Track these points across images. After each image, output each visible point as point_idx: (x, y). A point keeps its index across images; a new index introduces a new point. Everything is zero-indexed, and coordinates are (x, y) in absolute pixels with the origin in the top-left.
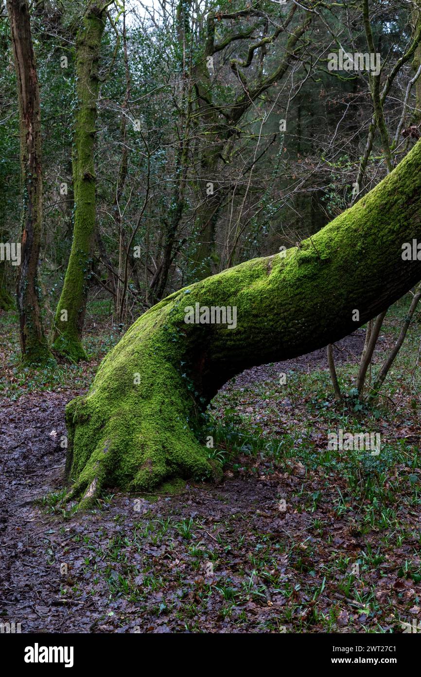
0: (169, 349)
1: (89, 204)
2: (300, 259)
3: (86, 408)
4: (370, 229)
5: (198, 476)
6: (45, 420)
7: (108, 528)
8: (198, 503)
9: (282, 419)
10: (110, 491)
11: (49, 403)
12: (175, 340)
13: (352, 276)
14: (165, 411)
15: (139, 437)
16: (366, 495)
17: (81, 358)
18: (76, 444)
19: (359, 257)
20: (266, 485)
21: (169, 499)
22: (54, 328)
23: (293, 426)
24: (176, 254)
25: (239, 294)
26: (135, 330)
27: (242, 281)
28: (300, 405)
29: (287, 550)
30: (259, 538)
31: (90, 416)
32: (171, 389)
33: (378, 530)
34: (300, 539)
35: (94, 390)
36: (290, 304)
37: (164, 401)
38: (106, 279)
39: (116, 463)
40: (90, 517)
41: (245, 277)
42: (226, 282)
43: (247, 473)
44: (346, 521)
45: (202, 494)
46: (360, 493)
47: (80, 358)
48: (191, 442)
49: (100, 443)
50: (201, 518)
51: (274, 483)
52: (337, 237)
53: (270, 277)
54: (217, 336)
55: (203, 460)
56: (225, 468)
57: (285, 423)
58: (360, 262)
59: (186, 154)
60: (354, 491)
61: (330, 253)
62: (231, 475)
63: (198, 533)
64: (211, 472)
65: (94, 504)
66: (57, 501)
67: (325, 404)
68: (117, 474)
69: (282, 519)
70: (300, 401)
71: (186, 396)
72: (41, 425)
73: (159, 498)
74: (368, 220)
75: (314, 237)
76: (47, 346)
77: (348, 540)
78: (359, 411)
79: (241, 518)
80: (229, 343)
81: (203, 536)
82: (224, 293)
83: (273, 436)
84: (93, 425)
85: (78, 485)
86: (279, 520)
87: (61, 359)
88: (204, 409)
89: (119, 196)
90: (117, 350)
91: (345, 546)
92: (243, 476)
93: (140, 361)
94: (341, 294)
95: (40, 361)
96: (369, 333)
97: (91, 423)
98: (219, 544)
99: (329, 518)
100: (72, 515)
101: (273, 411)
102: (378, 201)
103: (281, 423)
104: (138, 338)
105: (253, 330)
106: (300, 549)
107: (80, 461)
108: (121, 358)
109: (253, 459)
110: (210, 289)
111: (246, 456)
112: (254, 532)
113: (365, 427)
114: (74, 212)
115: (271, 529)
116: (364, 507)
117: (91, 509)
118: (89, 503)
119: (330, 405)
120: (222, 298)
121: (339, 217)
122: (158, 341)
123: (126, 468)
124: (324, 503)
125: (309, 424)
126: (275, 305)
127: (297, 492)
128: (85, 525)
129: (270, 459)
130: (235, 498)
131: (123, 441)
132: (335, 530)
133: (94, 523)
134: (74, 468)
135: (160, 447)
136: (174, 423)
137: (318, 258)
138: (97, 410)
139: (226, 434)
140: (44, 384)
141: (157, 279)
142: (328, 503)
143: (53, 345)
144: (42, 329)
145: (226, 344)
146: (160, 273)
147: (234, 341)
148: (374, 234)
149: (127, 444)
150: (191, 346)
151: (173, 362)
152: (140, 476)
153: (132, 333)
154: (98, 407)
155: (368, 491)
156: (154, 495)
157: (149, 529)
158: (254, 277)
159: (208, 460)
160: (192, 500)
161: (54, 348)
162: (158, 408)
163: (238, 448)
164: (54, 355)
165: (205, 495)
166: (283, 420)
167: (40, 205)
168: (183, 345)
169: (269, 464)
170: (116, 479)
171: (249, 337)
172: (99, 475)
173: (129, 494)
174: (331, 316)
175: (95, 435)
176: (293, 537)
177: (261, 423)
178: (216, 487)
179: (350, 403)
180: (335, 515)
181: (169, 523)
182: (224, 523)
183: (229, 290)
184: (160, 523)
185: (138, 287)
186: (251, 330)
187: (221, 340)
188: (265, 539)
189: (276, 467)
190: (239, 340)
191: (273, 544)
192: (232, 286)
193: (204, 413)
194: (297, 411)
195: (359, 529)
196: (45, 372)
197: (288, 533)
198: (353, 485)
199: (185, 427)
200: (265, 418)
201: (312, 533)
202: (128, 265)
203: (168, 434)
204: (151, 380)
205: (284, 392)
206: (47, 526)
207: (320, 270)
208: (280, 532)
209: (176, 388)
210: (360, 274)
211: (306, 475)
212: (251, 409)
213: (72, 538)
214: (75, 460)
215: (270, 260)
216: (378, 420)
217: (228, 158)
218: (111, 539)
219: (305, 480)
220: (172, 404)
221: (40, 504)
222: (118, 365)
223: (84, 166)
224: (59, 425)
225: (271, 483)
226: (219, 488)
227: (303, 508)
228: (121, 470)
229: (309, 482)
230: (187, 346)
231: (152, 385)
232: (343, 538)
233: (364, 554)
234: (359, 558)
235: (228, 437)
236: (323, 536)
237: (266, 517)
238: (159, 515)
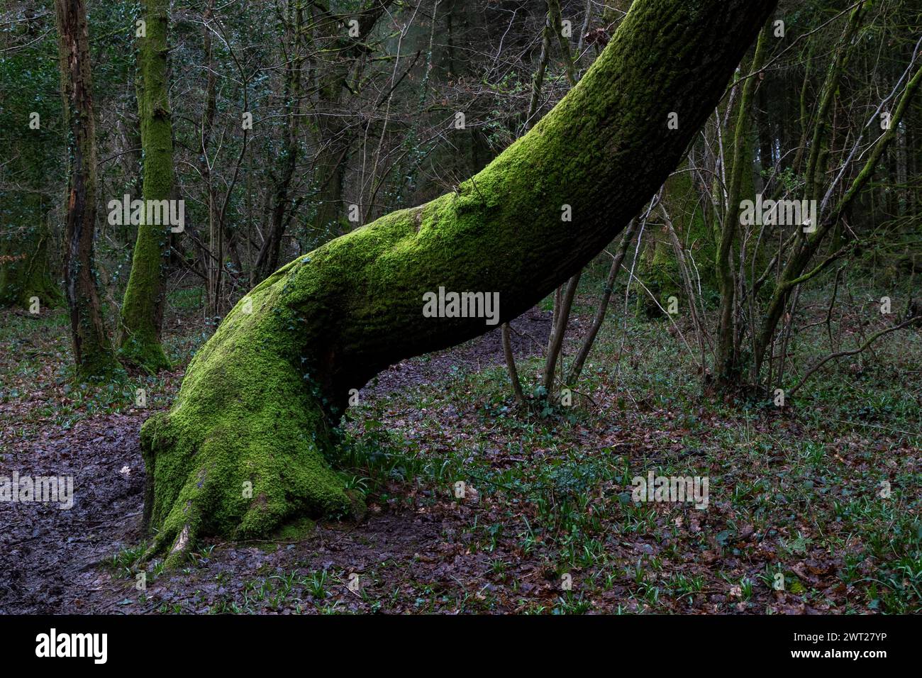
0: (284, 340)
1: (163, 151)
2: (459, 208)
3: (170, 428)
4: (551, 163)
5: (332, 513)
6: (112, 453)
7: (208, 591)
8: (334, 550)
9: (445, 432)
10: (209, 541)
11: (118, 430)
12: (291, 328)
13: (530, 229)
14: (282, 426)
15: (248, 465)
16: (563, 524)
17: (162, 367)
18: (158, 480)
19: (538, 202)
20: (427, 520)
21: (293, 546)
22: (121, 327)
23: (461, 441)
24: (289, 219)
25: (377, 260)
26: (235, 316)
27: (381, 242)
28: (469, 412)
29: (458, 604)
30: (419, 590)
31: (176, 439)
32: (289, 396)
33: (580, 568)
34: (475, 587)
35: (180, 403)
36: (448, 270)
37: (280, 413)
38: (193, 258)
39: (216, 502)
40: (181, 579)
41: (385, 236)
42: (358, 244)
43: (399, 506)
44: (537, 560)
45: (338, 537)
46: (554, 522)
47: (159, 366)
48: (320, 467)
49: (191, 475)
50: (337, 569)
51: (437, 516)
52: (508, 176)
53: (420, 235)
54: (350, 320)
55: (339, 491)
56: (369, 501)
57: (450, 438)
58: (540, 209)
59: (297, 81)
60: (546, 520)
61: (499, 198)
62: (377, 509)
63: (335, 589)
64: (349, 507)
65: (187, 560)
66: (133, 560)
67: (502, 410)
68: (218, 516)
69: (450, 563)
70: (469, 408)
71: (310, 405)
72: (108, 460)
73: (279, 546)
74: (548, 152)
75: (477, 177)
76: (112, 351)
77: (541, 585)
78: (549, 416)
79: (394, 566)
80: (366, 328)
81: (341, 593)
82: (357, 260)
83: (434, 455)
84: (181, 451)
85: (163, 535)
86: (446, 564)
87: (134, 369)
88: (337, 422)
89: (207, 141)
90: (210, 345)
91: (537, 593)
92: (394, 510)
93: (243, 360)
94: (518, 253)
95: (103, 373)
96: (558, 311)
97: (177, 449)
98: (365, 602)
99: (514, 557)
100: (156, 577)
101: (432, 423)
102: (561, 126)
103: (445, 438)
104: (239, 328)
105: (399, 308)
106: (475, 601)
107: (164, 503)
108: (217, 357)
109: (407, 486)
110: (337, 255)
111: (397, 482)
112: (412, 582)
113: (557, 437)
114: (143, 164)
115: (435, 578)
116: (561, 539)
117: (182, 567)
118: (179, 559)
119: (509, 411)
120: (354, 267)
121: (508, 149)
122: (267, 330)
123: (229, 508)
124: (506, 538)
125: (482, 438)
126: (427, 272)
127: (468, 526)
128: (175, 589)
129: (431, 485)
130: (384, 539)
131: (224, 470)
132: (523, 572)
133: (188, 586)
134: (156, 513)
135: (277, 476)
136: (295, 442)
137: (483, 206)
138: (186, 430)
139: (369, 455)
140: (110, 405)
141: (265, 256)
142: (512, 538)
143: (120, 350)
144: (104, 328)
145: (363, 330)
146: (268, 246)
147: (374, 325)
148: (557, 169)
149: (231, 475)
150: (315, 336)
151: (290, 359)
152: (250, 519)
153: (231, 321)
154: (186, 426)
155: (565, 518)
156: (271, 543)
157: (266, 588)
158: (397, 235)
159: (345, 490)
160: (325, 546)
161: (122, 355)
162: (272, 422)
163: (386, 473)
164: (122, 363)
165: (344, 538)
166: (447, 434)
167: (93, 155)
168: (303, 334)
169: (429, 492)
170: (216, 524)
171: (394, 319)
172: (192, 520)
173: (236, 543)
174: (504, 285)
175: (184, 465)
176: (466, 586)
177: (416, 439)
178: (358, 528)
179: (536, 406)
180: (521, 554)
181: (294, 579)
182: (371, 573)
183: (364, 256)
184: (281, 580)
185: (238, 266)
186: (396, 308)
187: (356, 324)
188: (428, 591)
189: (439, 496)
190: (380, 324)
191: (438, 597)
192: (367, 250)
193: (337, 427)
194: (465, 421)
195: (555, 569)
196: (111, 387)
197: (459, 581)
198: (545, 512)
199: (310, 448)
200: (423, 433)
201: (491, 579)
202: (224, 236)
203: (288, 458)
204: (260, 384)
205: (447, 398)
206: (121, 595)
207: (486, 222)
208: (448, 581)
209: (296, 393)
210: (541, 225)
211: (481, 504)
212: (402, 422)
213: (157, 608)
214: (156, 501)
215: (419, 211)
216: (574, 427)
217: (356, 87)
218: (212, 605)
219: (479, 510)
220: (292, 416)
221: (109, 566)
222: (213, 367)
223: (153, 99)
224: (133, 458)
225: (433, 517)
226: (362, 528)
227: (478, 547)
228: (223, 511)
229: (485, 512)
230: (308, 336)
231: (262, 391)
232: (534, 582)
233: (563, 601)
234: (556, 607)
235: (371, 458)
236: (507, 581)
237: (428, 562)
238: (279, 569)
